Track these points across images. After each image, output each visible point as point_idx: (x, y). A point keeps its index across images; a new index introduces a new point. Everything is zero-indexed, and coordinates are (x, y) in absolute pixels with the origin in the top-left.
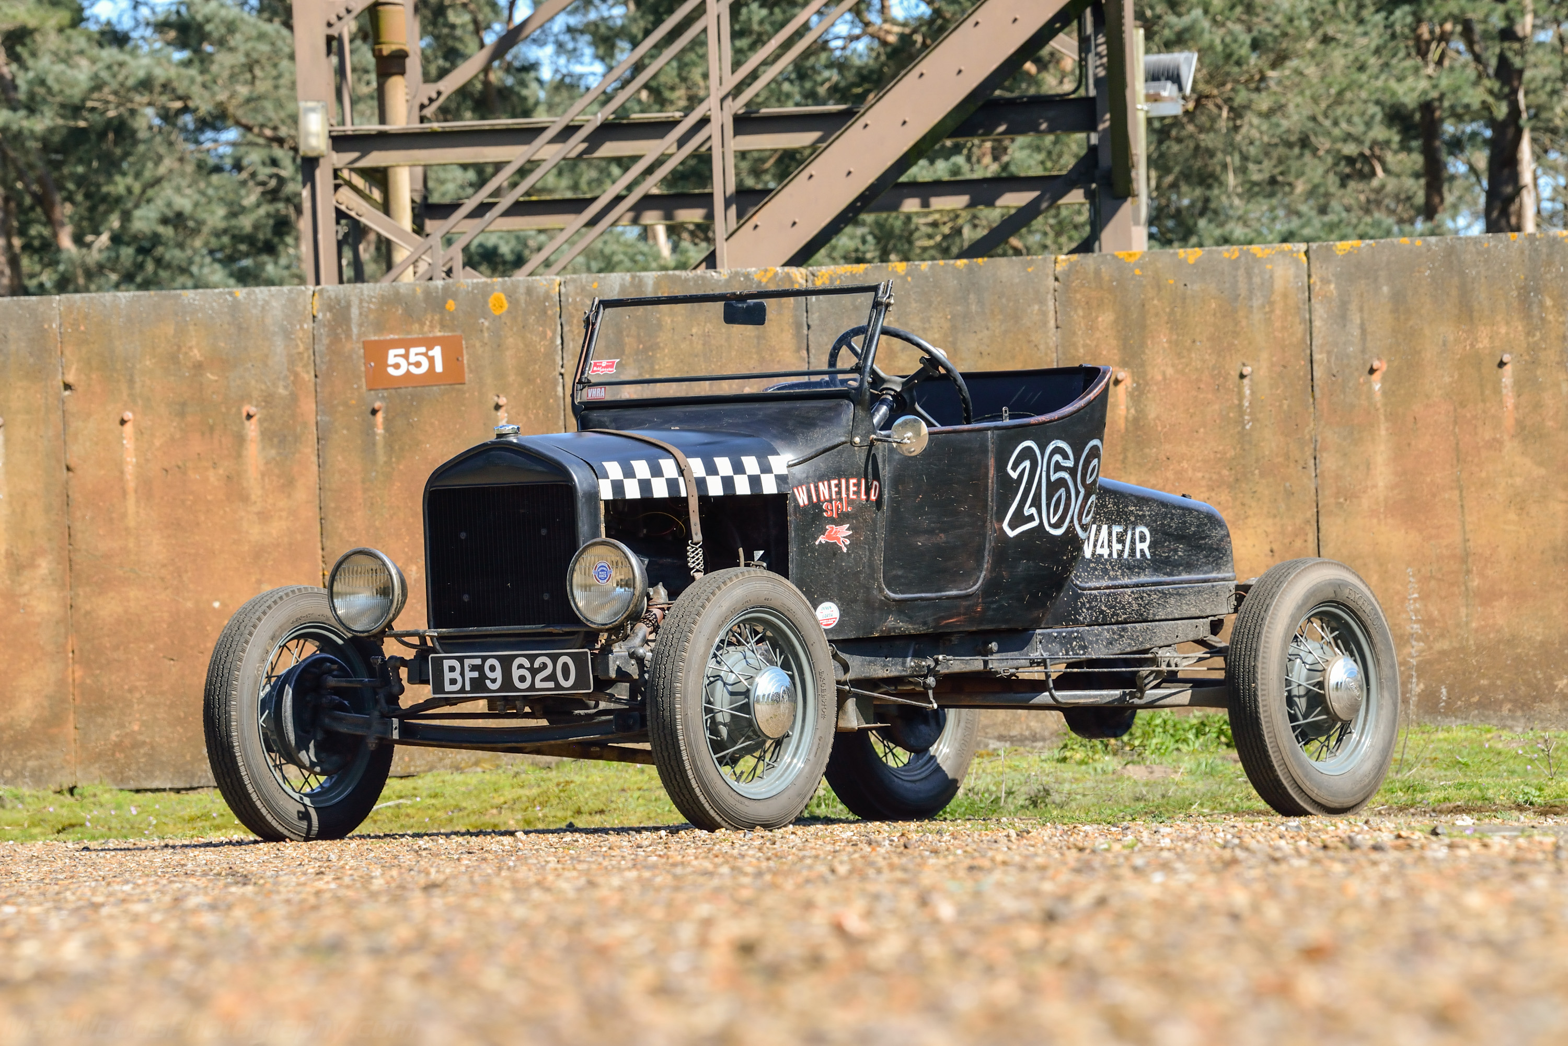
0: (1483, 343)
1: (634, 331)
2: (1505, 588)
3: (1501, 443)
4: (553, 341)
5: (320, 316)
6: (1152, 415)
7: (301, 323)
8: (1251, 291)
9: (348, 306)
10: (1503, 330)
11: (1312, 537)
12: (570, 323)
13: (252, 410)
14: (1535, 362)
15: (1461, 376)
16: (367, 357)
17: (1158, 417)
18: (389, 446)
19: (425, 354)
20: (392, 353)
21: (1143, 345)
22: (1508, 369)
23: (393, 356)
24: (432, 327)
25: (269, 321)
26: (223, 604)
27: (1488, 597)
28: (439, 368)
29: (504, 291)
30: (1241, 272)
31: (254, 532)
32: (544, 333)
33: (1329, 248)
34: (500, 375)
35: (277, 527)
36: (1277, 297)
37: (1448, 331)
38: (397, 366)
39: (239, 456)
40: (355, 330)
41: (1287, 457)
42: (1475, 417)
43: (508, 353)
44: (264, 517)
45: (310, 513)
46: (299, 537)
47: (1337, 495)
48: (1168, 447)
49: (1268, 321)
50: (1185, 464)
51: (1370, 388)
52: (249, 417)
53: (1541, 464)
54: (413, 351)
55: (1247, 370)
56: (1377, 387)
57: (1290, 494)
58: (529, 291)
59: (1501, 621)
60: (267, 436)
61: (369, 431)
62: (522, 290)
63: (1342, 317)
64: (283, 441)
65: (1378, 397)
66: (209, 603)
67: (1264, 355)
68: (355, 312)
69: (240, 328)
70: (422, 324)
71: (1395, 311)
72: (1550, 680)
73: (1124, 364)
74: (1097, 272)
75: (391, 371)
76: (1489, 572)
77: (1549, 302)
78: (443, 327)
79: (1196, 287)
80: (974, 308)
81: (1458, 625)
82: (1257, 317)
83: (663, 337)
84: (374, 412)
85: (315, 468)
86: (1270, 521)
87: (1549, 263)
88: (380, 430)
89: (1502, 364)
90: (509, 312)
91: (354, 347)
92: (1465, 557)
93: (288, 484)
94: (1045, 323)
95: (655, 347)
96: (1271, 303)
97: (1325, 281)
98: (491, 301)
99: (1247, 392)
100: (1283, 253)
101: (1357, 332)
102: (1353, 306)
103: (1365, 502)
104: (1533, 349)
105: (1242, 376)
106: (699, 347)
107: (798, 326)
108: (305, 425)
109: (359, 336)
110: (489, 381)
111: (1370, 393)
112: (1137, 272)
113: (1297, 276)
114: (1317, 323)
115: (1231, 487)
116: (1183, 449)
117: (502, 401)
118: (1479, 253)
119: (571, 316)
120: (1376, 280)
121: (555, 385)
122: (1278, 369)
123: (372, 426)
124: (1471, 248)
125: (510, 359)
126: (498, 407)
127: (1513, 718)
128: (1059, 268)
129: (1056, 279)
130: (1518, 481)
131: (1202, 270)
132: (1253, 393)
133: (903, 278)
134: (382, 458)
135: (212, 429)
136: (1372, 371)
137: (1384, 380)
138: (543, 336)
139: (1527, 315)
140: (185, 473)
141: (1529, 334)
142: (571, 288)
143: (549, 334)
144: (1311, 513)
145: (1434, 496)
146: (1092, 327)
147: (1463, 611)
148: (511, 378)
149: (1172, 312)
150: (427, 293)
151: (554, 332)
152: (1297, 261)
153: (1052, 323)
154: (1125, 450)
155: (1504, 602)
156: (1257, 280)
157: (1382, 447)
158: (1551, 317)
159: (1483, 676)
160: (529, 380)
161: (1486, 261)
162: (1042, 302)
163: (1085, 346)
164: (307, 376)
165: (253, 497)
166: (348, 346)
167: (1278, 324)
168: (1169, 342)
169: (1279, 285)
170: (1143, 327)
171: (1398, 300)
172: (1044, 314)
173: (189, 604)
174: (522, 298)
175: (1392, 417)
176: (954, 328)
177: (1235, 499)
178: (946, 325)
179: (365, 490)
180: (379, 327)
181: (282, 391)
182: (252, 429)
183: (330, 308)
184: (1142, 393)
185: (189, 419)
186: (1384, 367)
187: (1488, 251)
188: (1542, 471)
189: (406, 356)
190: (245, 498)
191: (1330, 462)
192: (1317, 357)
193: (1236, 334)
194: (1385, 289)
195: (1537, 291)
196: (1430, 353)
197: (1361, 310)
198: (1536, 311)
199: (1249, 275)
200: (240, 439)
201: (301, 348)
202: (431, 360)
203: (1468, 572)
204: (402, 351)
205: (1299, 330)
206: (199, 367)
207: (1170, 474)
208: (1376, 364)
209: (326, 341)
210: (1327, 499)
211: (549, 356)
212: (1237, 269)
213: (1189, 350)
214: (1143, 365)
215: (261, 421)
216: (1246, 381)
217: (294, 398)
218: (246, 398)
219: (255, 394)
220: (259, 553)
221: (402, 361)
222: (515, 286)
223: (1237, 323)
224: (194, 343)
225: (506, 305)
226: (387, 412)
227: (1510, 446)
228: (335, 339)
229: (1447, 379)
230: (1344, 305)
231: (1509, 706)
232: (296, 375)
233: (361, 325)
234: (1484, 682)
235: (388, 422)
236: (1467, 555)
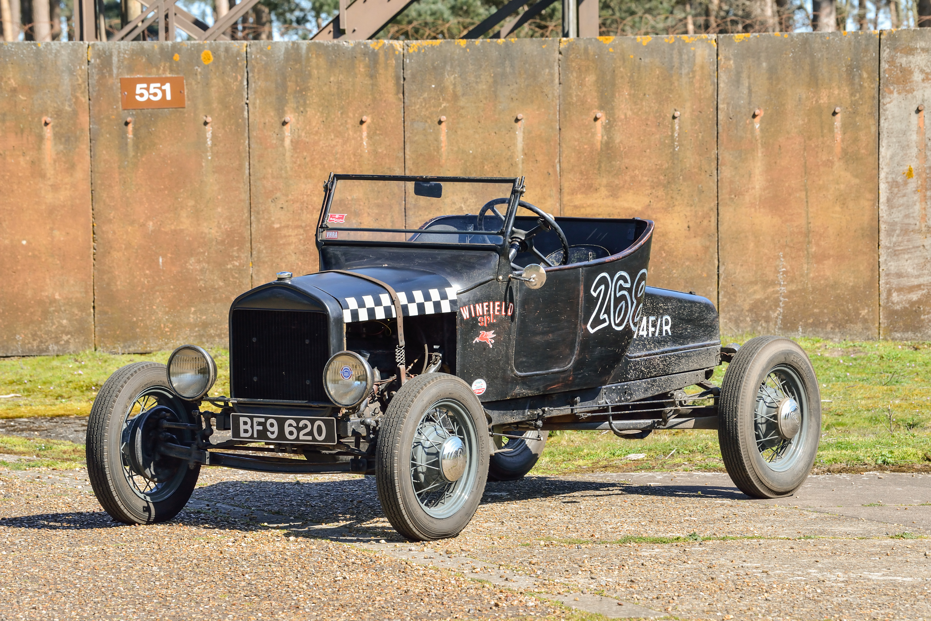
0: (824, 100)
1: (293, 78)
2: (831, 252)
3: (832, 163)
4: (241, 82)
5: (92, 61)
6: (617, 141)
7: (80, 65)
8: (681, 64)
9: (111, 55)
10: (836, 92)
11: (714, 219)
12: (253, 71)
13: (48, 120)
14: (855, 113)
15: (809, 120)
16: (123, 88)
17: (621, 142)
18: (136, 146)
19: (160, 88)
20: (139, 86)
21: (613, 96)
22: (838, 116)
23: (139, 88)
24: (164, 70)
25: (59, 63)
26: (29, 242)
27: (820, 258)
28: (169, 97)
29: (211, 49)
30: (675, 52)
31: (49, 197)
32: (236, 77)
33: (730, 38)
34: (208, 103)
35: (64, 195)
36: (697, 68)
37: (802, 92)
38: (142, 95)
39: (39, 149)
40: (115, 71)
41: (700, 169)
42: (817, 146)
43: (213, 89)
44: (55, 188)
45: (85, 187)
46: (78, 201)
47: (730, 193)
48: (627, 160)
49: (691, 83)
50: (637, 172)
51: (753, 127)
52: (46, 124)
53: (856, 176)
54: (152, 86)
55: (677, 114)
56: (757, 126)
57: (701, 192)
58: (227, 50)
59: (828, 273)
60: (57, 136)
61: (123, 136)
62: (222, 49)
63: (736, 81)
64: (68, 140)
65: (758, 133)
66: (19, 241)
67: (688, 104)
68: (115, 59)
69: (41, 67)
70: (158, 69)
71: (770, 78)
72: (857, 310)
73: (601, 108)
74: (586, 49)
75: (138, 98)
76: (822, 243)
77: (865, 75)
78: (171, 71)
79: (647, 60)
80: (508, 70)
81: (802, 275)
82: (685, 80)
83: (312, 83)
84: (127, 124)
85: (88, 158)
86: (688, 209)
87: (866, 51)
88: (130, 136)
89: (834, 113)
90: (214, 63)
91: (114, 82)
92: (807, 233)
93: (71, 167)
94: (552, 81)
95: (307, 89)
96: (694, 72)
97: (727, 59)
98: (203, 55)
99: (677, 127)
100: (702, 40)
101: (746, 91)
102: (744, 75)
103: (747, 198)
104: (854, 104)
105: (674, 117)
106: (335, 90)
107: (397, 78)
108: (82, 130)
109: (118, 75)
110: (201, 106)
111: (753, 129)
112: (611, 50)
113: (710, 55)
114: (721, 85)
115: (665, 187)
116: (636, 162)
117: (209, 119)
118: (823, 43)
119: (254, 66)
120: (759, 58)
121: (243, 111)
122: (697, 113)
123: (125, 133)
124: (818, 40)
125: (214, 93)
126: (206, 123)
127: (833, 333)
128: (562, 46)
129: (560, 53)
130: (842, 187)
131: (651, 50)
132: (680, 128)
133: (464, 50)
134: (131, 153)
135: (22, 131)
136: (754, 116)
137: (761, 122)
138: (236, 79)
139: (851, 83)
140: (4, 159)
141: (852, 95)
142: (254, 49)
143: (239, 78)
144: (713, 204)
145: (790, 195)
146: (581, 84)
147: (805, 266)
148: (215, 105)
149: (632, 76)
150: (162, 49)
151: (242, 77)
152: (710, 46)
153: (557, 81)
154: (600, 162)
155: (830, 261)
156: (685, 57)
157: (759, 164)
158: (866, 85)
159: (816, 307)
160: (226, 107)
161: (827, 48)
162: (551, 67)
163: (577, 96)
164: (84, 99)
165: (48, 175)
166: (110, 81)
167: (697, 85)
168: (629, 95)
169: (699, 60)
170: (614, 85)
171: (772, 71)
172: (552, 75)
173: (7, 242)
174: (223, 54)
175: (765, 145)
176: (495, 82)
177: (667, 194)
178: (491, 80)
179: (121, 173)
180: (131, 69)
181: (67, 108)
182: (48, 132)
183: (99, 57)
184: (611, 127)
185: (8, 124)
186: (762, 114)
187: (829, 42)
188: (857, 181)
189: (148, 89)
190: (43, 176)
191: (726, 172)
192: (720, 106)
193: (671, 91)
194: (764, 64)
195: (858, 68)
196: (790, 105)
197: (749, 78)
198: (857, 80)
199: (680, 54)
200: (40, 138)
201: (80, 81)
202: (164, 92)
203: (809, 242)
204: (145, 86)
205: (711, 89)
206: (14, 91)
207: (628, 178)
208: (757, 112)
209: (96, 77)
210: (724, 195)
211: (239, 91)
212: (673, 49)
213: (642, 100)
214: (612, 108)
215: (54, 127)
216: (676, 121)
217: (75, 113)
218: (44, 112)
219: (50, 110)
220: (52, 210)
221: (145, 92)
222: (218, 47)
223: (672, 84)
224: (11, 75)
225: (212, 58)
226: (135, 124)
227: (838, 165)
228: (102, 76)
229: (800, 122)
230: (738, 74)
231: (831, 325)
232: (77, 98)
233: (119, 68)
234: (816, 310)
235: (135, 130)
236: (809, 232)
